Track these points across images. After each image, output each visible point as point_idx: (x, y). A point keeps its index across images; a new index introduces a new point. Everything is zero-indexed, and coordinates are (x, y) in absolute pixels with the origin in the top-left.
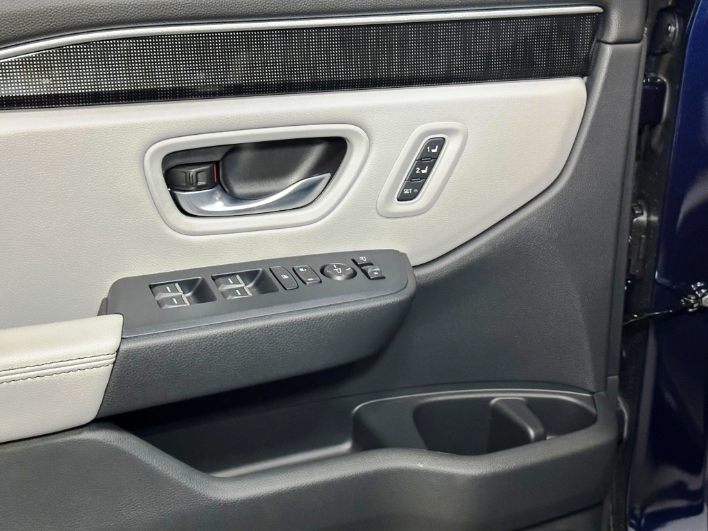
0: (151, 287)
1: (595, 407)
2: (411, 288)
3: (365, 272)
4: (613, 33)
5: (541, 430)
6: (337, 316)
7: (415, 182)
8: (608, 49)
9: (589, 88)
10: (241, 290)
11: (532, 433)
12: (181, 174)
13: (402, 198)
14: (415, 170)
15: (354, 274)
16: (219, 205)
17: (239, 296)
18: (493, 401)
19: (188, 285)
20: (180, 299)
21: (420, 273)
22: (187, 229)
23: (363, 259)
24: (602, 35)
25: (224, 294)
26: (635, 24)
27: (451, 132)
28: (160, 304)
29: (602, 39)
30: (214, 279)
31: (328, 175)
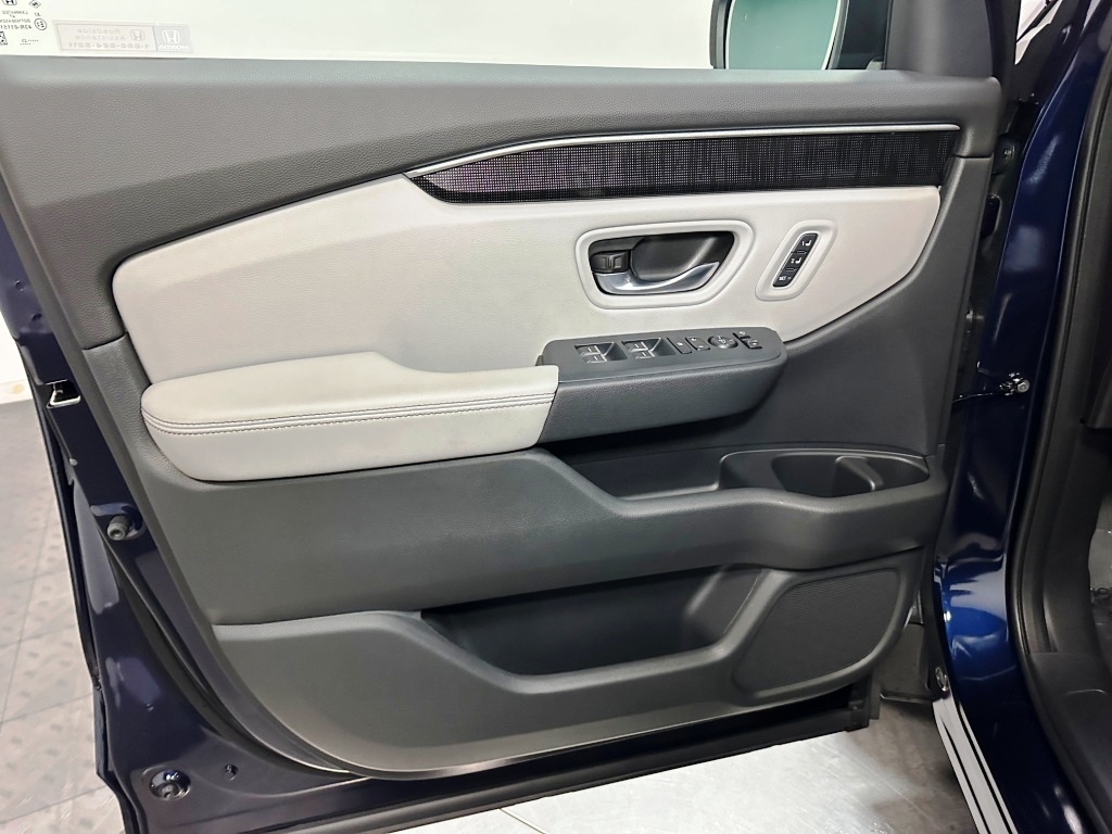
0: (577, 348)
1: (928, 467)
2: (783, 357)
3: (745, 343)
4: (967, 149)
5: (881, 483)
6: (723, 376)
7: (790, 271)
8: (962, 162)
9: (943, 195)
10: (646, 352)
11: (873, 485)
12: (602, 259)
13: (778, 284)
14: (790, 260)
15: (736, 345)
16: (629, 286)
17: (645, 356)
18: (839, 459)
19: (603, 347)
20: (599, 356)
21: (790, 347)
22: (604, 303)
23: (742, 333)
24: (957, 150)
25: (635, 354)
26: (988, 142)
27: (823, 229)
28: (586, 359)
29: (959, 154)
30: (624, 343)
31: (717, 264)
